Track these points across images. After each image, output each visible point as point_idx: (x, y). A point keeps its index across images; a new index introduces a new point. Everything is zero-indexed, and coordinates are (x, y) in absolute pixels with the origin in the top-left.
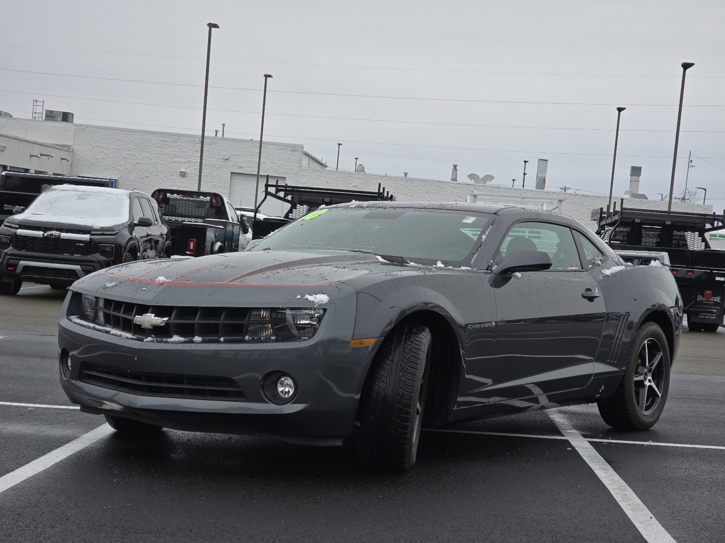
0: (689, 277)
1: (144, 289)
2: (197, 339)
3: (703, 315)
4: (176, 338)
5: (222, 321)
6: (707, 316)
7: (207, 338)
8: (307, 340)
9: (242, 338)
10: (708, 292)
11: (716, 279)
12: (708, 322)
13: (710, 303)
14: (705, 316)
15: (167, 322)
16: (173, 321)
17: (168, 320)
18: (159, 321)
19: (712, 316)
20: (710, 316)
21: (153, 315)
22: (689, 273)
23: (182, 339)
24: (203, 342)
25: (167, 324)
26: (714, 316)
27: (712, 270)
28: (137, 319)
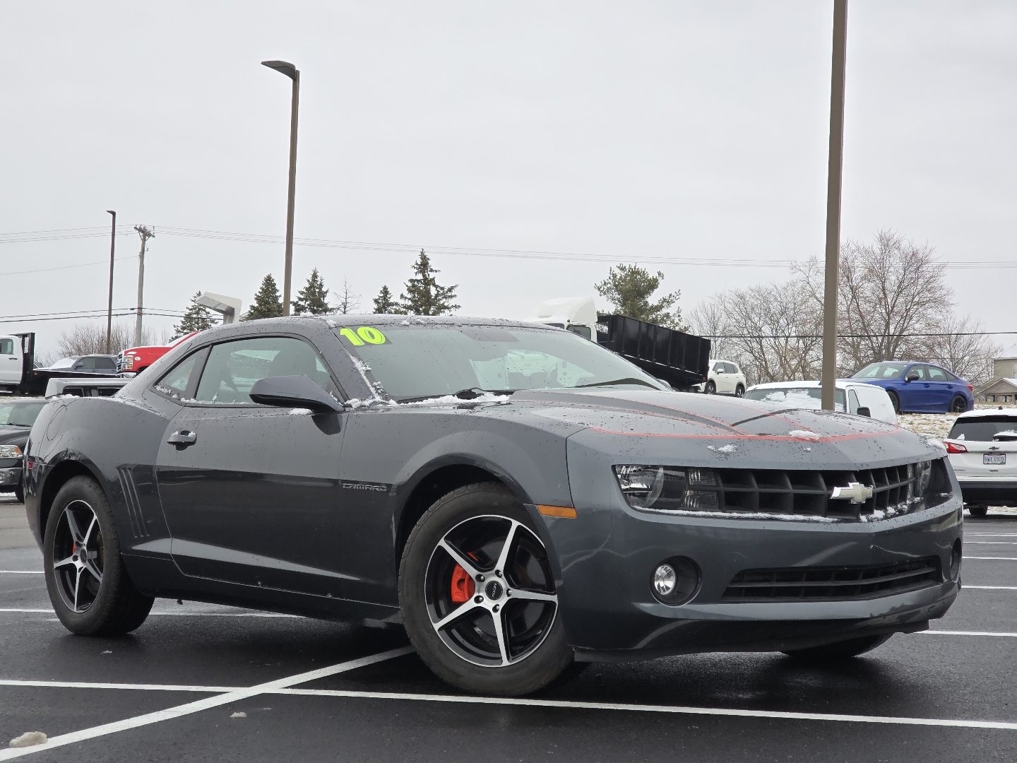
4: (877, 513)
5: (888, 485)
16: (876, 489)
25: (872, 496)
28: (837, 492)
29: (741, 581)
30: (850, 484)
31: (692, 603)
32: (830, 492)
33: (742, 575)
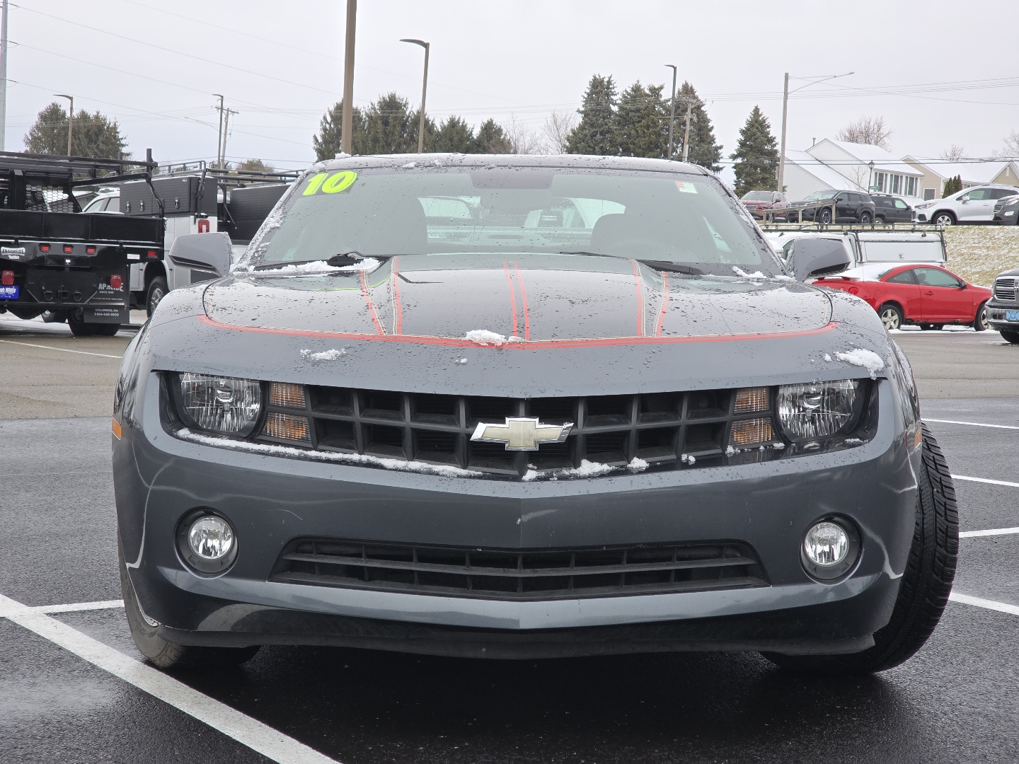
0: (89, 256)
1: (463, 361)
2: (638, 463)
3: (100, 312)
4: (587, 467)
5: (684, 419)
6: (106, 312)
7: (658, 459)
8: (859, 445)
9: (720, 451)
10: (115, 277)
11: (128, 258)
12: (106, 322)
13: (109, 292)
14: (103, 313)
15: (572, 434)
16: (583, 429)
17: (573, 427)
18: (553, 432)
19: (113, 312)
20: (110, 313)
21: (537, 420)
22: (89, 250)
23: (605, 467)
24: (652, 469)
25: (571, 439)
26: (116, 313)
27: (121, 244)
28: (482, 431)
29: (298, 551)
30: (507, 419)
31: (226, 576)
32: (470, 430)
33: (299, 543)
